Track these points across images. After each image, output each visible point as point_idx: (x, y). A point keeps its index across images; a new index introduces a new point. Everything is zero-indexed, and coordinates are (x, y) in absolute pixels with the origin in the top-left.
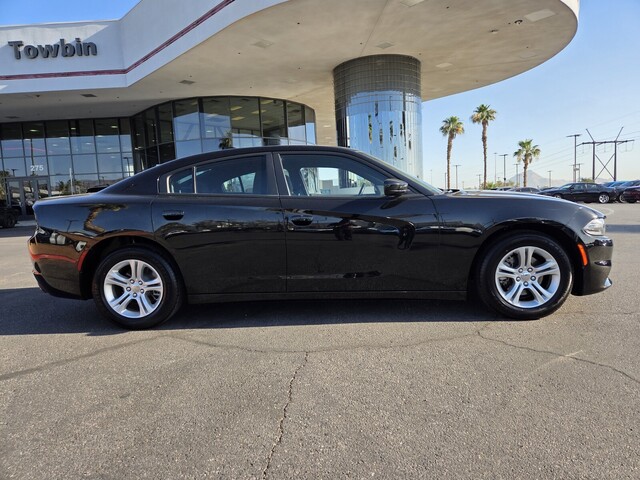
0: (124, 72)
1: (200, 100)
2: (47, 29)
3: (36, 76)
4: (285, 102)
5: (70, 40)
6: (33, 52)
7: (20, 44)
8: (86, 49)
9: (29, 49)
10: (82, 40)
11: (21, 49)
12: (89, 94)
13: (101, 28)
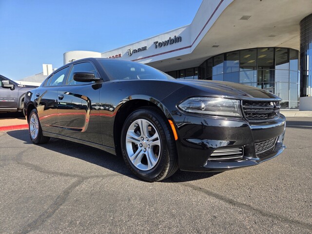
0: (190, 46)
1: (225, 54)
2: (166, 34)
3: (161, 54)
4: (274, 48)
5: (173, 37)
6: (161, 45)
7: (157, 42)
8: (178, 40)
9: (160, 43)
10: (177, 36)
11: (157, 44)
12: (179, 58)
13: (183, 29)
